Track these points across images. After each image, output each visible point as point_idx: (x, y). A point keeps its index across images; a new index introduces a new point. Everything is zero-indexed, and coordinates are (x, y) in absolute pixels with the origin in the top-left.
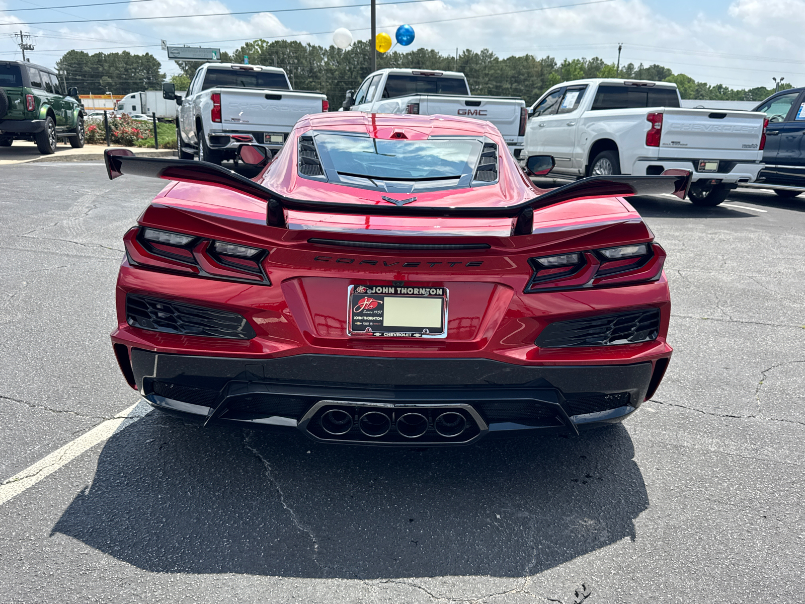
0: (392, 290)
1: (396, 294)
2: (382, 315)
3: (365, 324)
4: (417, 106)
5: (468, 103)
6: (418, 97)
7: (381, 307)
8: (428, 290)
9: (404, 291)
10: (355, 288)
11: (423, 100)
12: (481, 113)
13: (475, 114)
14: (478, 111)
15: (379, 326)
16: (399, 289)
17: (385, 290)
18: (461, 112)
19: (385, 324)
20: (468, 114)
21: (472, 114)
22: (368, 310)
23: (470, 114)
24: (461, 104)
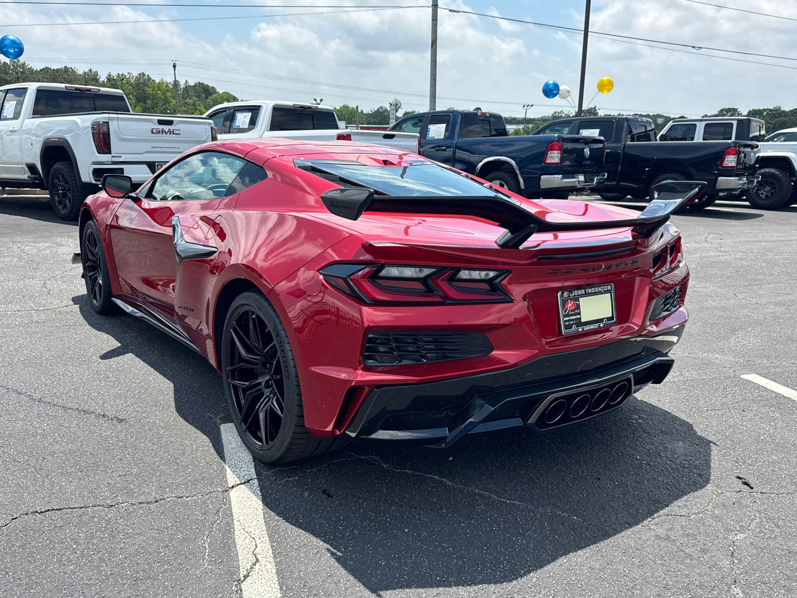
0: (583, 292)
1: (586, 295)
2: (579, 314)
3: (571, 322)
4: (106, 124)
5: (161, 122)
6: (107, 115)
7: (578, 307)
8: (603, 287)
9: (590, 291)
10: (562, 294)
11: (113, 119)
12: (175, 132)
13: (168, 133)
14: (172, 130)
15: (579, 323)
16: (587, 290)
17: (580, 292)
18: (154, 131)
19: (583, 321)
20: (162, 133)
21: (166, 133)
22: (572, 311)
23: (164, 133)
24: (154, 123)
